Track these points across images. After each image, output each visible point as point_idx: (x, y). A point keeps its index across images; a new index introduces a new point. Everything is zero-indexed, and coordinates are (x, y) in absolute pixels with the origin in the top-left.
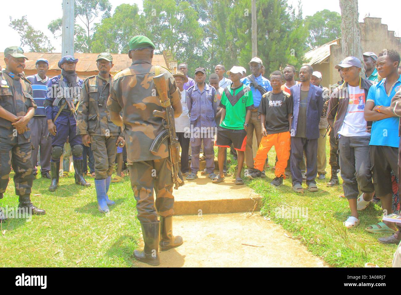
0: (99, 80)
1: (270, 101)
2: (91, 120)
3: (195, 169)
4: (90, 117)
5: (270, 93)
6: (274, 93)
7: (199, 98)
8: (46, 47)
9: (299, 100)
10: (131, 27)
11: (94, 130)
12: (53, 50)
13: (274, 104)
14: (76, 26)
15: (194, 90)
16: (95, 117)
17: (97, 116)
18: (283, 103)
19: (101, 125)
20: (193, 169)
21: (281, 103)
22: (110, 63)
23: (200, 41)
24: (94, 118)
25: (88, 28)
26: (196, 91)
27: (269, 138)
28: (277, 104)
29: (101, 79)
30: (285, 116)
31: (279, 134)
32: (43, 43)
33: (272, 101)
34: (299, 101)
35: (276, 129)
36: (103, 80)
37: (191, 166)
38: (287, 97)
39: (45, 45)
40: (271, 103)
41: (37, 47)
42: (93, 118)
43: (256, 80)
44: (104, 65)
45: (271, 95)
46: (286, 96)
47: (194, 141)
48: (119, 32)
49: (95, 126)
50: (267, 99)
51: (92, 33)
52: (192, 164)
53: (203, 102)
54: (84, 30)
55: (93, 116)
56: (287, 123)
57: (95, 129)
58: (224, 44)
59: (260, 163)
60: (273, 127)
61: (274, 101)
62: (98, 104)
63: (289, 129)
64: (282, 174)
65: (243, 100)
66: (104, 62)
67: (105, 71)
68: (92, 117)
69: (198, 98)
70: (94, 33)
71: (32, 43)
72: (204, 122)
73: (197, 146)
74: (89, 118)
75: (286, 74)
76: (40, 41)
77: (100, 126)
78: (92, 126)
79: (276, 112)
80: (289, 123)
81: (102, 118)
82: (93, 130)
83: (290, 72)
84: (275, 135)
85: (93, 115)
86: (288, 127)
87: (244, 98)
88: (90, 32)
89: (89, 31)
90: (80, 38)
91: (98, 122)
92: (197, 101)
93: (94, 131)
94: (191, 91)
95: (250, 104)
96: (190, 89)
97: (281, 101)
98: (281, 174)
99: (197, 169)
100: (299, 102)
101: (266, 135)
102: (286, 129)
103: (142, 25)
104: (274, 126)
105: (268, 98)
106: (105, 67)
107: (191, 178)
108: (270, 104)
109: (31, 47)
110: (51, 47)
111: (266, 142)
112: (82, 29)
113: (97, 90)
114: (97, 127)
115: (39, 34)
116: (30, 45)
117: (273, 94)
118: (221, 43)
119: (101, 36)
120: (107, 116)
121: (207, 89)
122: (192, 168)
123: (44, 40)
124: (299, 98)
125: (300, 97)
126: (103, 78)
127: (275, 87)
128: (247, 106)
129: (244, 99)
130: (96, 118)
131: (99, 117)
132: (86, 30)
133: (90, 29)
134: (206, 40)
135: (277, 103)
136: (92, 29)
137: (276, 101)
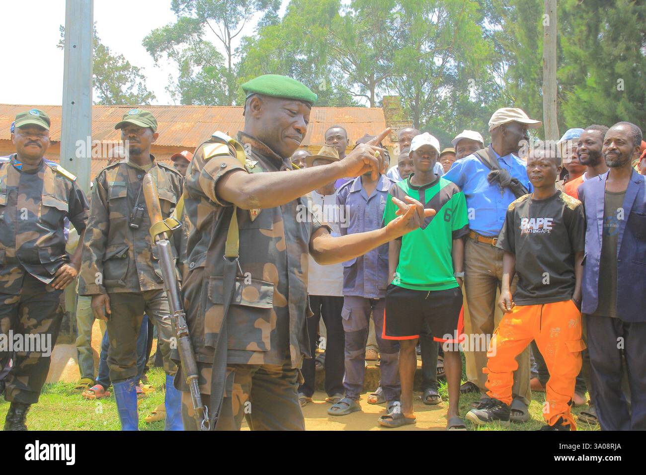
0: (129, 170)
1: (523, 220)
2: (113, 259)
3: (352, 389)
4: (111, 252)
5: (526, 198)
6: (537, 199)
7: (362, 212)
8: (135, 91)
9: (601, 215)
10: (323, 45)
11: (123, 280)
12: (150, 100)
13: (531, 228)
14: (202, 46)
15: (352, 190)
16: (124, 250)
17: (128, 250)
18: (555, 225)
19: (137, 268)
20: (349, 388)
21: (550, 224)
22: (148, 132)
23: (484, 72)
24: (122, 253)
25: (228, 49)
26: (357, 195)
27: (517, 316)
28: (541, 228)
29: (131, 168)
30: (562, 257)
31: (546, 305)
32: (128, 84)
33: (527, 220)
34: (600, 219)
35: (537, 293)
36: (135, 169)
37: (344, 381)
38: (567, 209)
39: (134, 88)
40: (526, 225)
41: (117, 93)
42: (117, 254)
43: (502, 164)
44: (134, 136)
45: (529, 202)
46: (567, 205)
47: (348, 316)
48: (299, 57)
49: (125, 270)
50: (517, 213)
51: (236, 60)
52: (346, 375)
53: (371, 222)
54: (220, 54)
55: (119, 250)
56: (568, 277)
57: (126, 278)
58: (532, 77)
59: (500, 383)
60: (530, 288)
61: (533, 220)
62: (129, 223)
63: (572, 294)
64: (561, 418)
65: (446, 214)
66: (133, 130)
67: (136, 148)
68: (116, 252)
69: (359, 210)
70: (242, 58)
71: (104, 84)
72: (372, 272)
73: (356, 330)
74: (109, 255)
75: (583, 147)
76: (123, 79)
77: (136, 270)
78: (116, 271)
79: (537, 248)
80: (574, 278)
81: (140, 253)
82: (121, 281)
83: (593, 143)
84: (536, 309)
85: (117, 248)
86: (570, 289)
87: (450, 209)
88: (232, 57)
89: (230, 56)
90: (210, 71)
91: (132, 262)
92: (357, 218)
93: (123, 284)
94: (346, 194)
95: (461, 226)
96: (343, 188)
97: (552, 219)
98: (558, 417)
99: (358, 389)
100: (601, 222)
101: (509, 309)
102: (563, 293)
103: (349, 40)
104: (532, 284)
105: (520, 212)
106: (135, 140)
107: (339, 412)
108: (522, 227)
109: (104, 92)
110: (145, 93)
111: (509, 325)
112: (215, 54)
113: (126, 193)
114: (129, 274)
115: (120, 64)
116: (101, 89)
117: (533, 201)
118: (526, 74)
119: (256, 66)
120: (151, 248)
121: (384, 189)
122: (345, 386)
123: (132, 76)
124: (601, 211)
125: (603, 208)
126: (136, 166)
127: (537, 182)
128: (455, 229)
129: (449, 212)
130: (126, 253)
131: (133, 251)
132: (225, 54)
133: (232, 52)
134: (502, 68)
135: (541, 223)
136: (237, 50)
137: (538, 219)
